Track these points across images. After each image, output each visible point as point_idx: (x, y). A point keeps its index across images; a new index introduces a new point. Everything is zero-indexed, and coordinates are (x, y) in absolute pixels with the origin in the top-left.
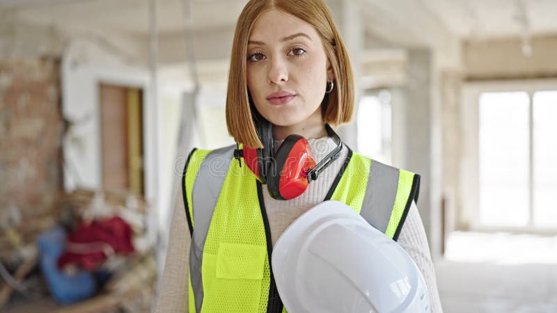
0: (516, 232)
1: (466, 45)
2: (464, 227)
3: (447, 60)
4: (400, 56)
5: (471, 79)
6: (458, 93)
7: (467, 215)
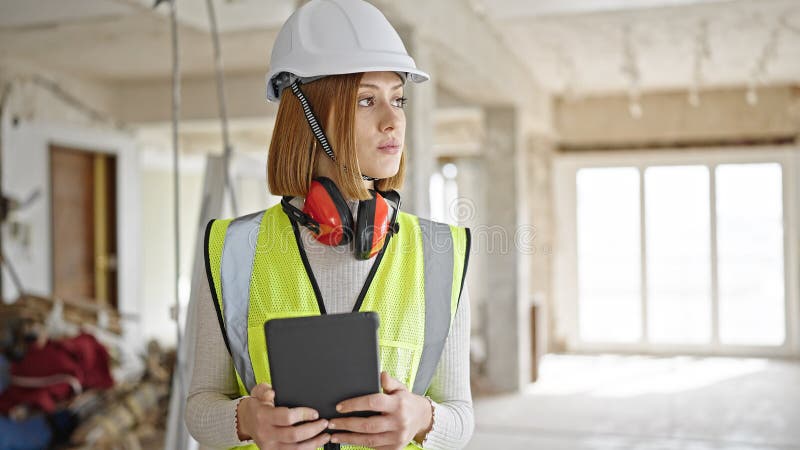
0: (624, 352)
1: (558, 101)
2: (559, 348)
3: (535, 123)
4: (475, 115)
5: (564, 149)
6: (548, 166)
7: (563, 330)
